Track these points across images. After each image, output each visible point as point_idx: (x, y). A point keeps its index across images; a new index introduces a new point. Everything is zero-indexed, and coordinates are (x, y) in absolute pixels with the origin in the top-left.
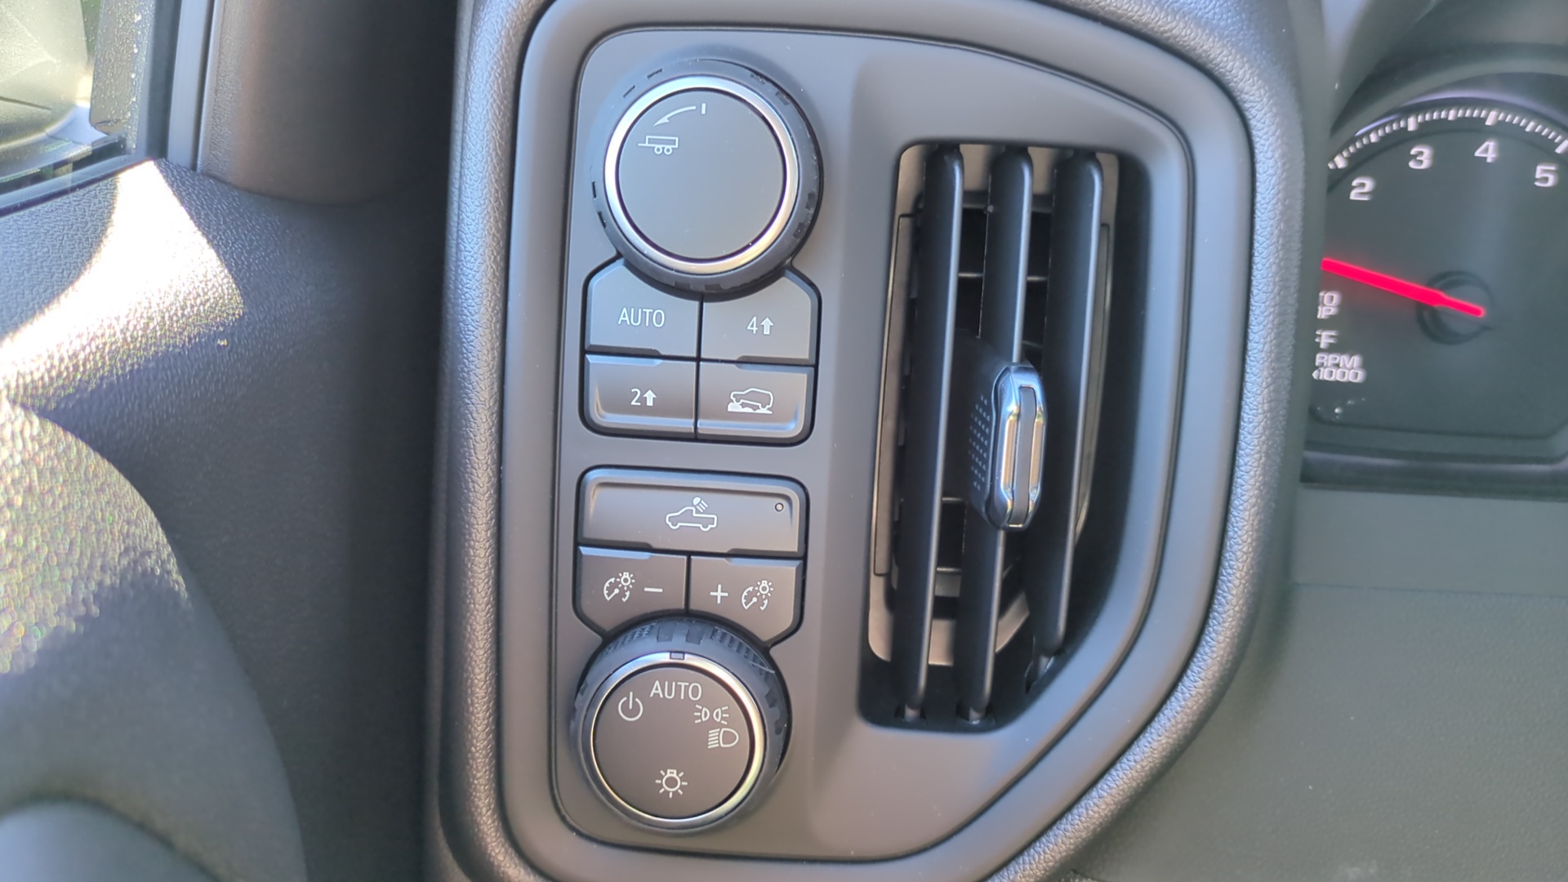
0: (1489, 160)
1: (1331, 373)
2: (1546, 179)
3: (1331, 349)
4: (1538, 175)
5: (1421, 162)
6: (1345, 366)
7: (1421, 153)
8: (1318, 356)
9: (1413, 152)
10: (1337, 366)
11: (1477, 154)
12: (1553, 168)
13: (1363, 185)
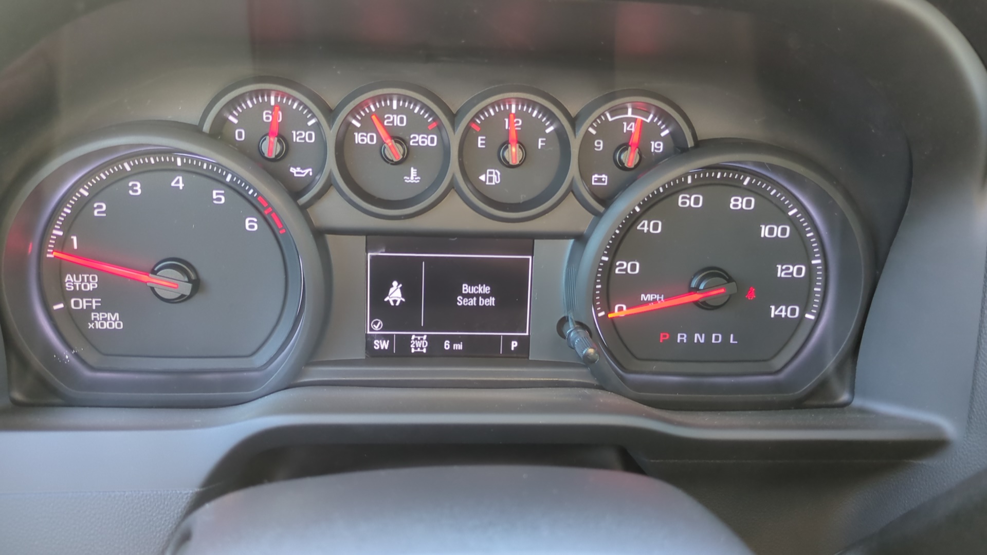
0: (181, 188)
1: (102, 325)
2: (220, 199)
3: (98, 310)
4: (215, 197)
5: (136, 191)
6: (111, 320)
7: (136, 185)
8: (93, 314)
9: (130, 184)
10: (106, 320)
11: (173, 184)
12: (223, 192)
13: (101, 207)
